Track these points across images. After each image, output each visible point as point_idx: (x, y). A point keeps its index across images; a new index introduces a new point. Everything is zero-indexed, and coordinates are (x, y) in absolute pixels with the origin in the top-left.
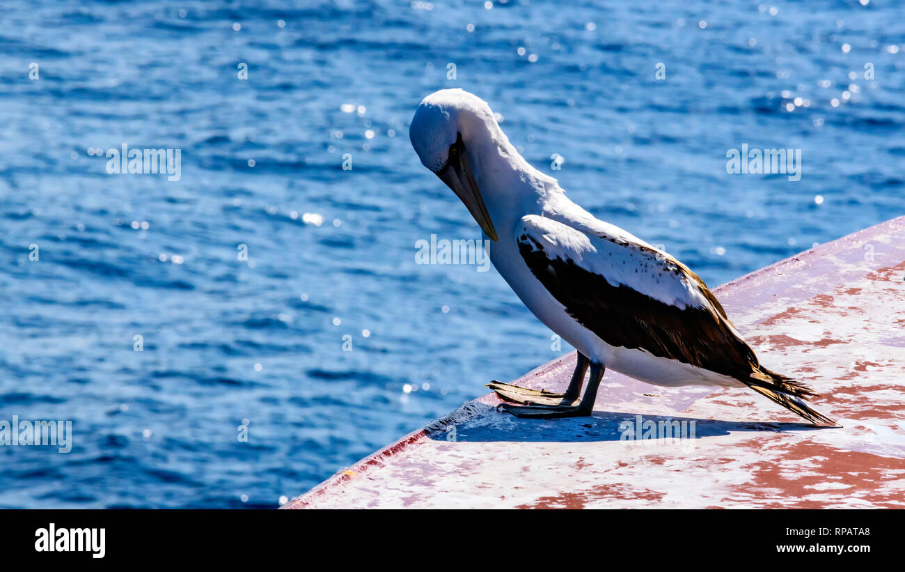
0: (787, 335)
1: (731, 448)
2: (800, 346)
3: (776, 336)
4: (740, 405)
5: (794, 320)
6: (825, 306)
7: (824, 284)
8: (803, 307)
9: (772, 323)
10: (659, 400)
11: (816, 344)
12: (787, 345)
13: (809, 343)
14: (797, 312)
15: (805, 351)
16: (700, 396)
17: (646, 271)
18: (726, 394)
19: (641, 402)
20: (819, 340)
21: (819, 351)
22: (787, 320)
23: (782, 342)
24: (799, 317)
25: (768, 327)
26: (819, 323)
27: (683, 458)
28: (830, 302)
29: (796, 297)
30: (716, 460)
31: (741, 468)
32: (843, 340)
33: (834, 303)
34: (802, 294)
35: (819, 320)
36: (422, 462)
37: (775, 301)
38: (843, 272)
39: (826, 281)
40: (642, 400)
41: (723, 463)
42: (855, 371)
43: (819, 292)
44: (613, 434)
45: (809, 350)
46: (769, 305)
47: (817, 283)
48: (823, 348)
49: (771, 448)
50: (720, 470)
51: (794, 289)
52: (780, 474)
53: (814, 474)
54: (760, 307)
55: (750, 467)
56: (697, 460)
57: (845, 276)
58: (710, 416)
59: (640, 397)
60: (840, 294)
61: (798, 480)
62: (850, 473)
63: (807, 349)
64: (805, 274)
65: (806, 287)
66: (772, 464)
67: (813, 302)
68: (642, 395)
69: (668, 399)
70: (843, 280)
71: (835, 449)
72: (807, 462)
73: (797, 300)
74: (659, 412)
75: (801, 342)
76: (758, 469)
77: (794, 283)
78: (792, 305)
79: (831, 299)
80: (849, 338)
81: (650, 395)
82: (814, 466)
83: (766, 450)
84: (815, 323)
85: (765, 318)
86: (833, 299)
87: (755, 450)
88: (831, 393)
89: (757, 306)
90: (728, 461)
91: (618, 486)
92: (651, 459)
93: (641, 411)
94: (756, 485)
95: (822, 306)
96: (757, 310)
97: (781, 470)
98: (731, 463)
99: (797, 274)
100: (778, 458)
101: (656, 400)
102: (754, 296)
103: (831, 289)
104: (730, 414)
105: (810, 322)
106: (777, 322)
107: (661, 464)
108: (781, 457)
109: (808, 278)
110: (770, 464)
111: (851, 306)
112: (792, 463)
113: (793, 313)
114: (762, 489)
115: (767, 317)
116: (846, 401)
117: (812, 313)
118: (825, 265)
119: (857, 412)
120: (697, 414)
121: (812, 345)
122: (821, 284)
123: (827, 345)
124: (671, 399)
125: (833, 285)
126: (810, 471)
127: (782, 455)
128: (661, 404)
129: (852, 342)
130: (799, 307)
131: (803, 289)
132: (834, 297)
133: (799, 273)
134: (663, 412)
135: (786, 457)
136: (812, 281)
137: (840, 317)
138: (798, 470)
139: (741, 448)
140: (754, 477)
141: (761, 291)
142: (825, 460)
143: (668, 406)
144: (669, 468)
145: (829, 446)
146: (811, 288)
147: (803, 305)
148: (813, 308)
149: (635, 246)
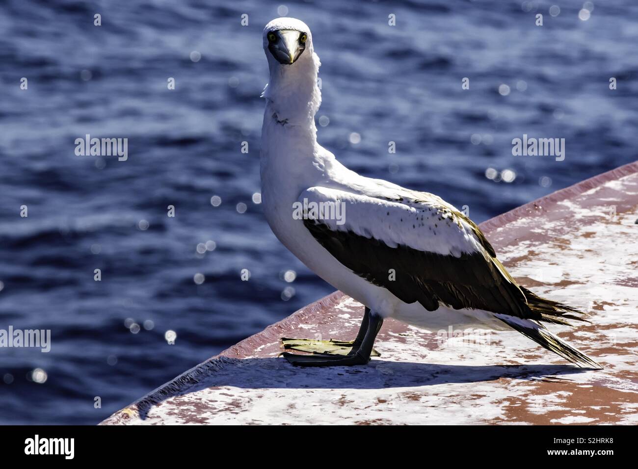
0: (528, 276)
2: (541, 287)
5: (534, 263)
6: (563, 249)
7: (562, 229)
8: (543, 250)
9: (514, 266)
10: (413, 340)
11: (557, 285)
12: (530, 286)
13: (549, 285)
14: (537, 255)
15: (546, 292)
17: (423, 225)
19: (397, 341)
20: (558, 281)
21: (559, 291)
22: (529, 263)
23: (526, 283)
24: (539, 260)
26: (558, 265)
27: (437, 395)
28: (567, 245)
29: (535, 241)
30: (468, 396)
31: (492, 403)
32: (580, 281)
33: (572, 246)
34: (543, 238)
35: (558, 262)
36: (195, 401)
37: (517, 244)
38: (578, 216)
39: (563, 226)
40: (397, 339)
41: (474, 399)
42: (593, 310)
43: (557, 235)
44: (372, 372)
45: (550, 291)
46: (511, 248)
47: (555, 227)
48: (563, 288)
49: (518, 384)
50: (472, 405)
51: (534, 233)
52: (528, 409)
53: (560, 408)
54: (504, 251)
55: (500, 402)
56: (451, 396)
57: (580, 221)
58: (461, 355)
59: (395, 337)
60: (576, 237)
61: (545, 414)
62: (593, 407)
63: (548, 289)
64: (543, 220)
65: (544, 231)
66: (521, 399)
67: (552, 246)
68: (397, 335)
69: (422, 338)
70: (579, 224)
71: (578, 384)
72: (552, 397)
73: (537, 243)
74: (413, 351)
75: (543, 283)
76: (507, 403)
77: (533, 228)
78: (533, 249)
79: (568, 242)
80: (586, 279)
81: (404, 335)
82: (558, 400)
83: (514, 386)
84: (555, 265)
85: (507, 260)
86: (570, 242)
87: (504, 386)
88: (572, 331)
89: (500, 250)
90: (480, 397)
91: (378, 422)
92: (408, 396)
93: (396, 350)
94: (506, 419)
95: (560, 249)
96: (501, 253)
97: (529, 405)
98: (482, 398)
99: (536, 219)
100: (526, 393)
101: (410, 339)
102: (497, 240)
103: (568, 233)
104: (479, 352)
105: (550, 264)
106: (519, 264)
107: (417, 400)
108: (528, 392)
109: (546, 223)
110: (519, 399)
111: (588, 248)
112: (539, 399)
113: (534, 256)
114: (512, 422)
115: (509, 260)
116: (586, 339)
117: (551, 256)
118: (562, 210)
119: (596, 349)
120: (448, 352)
121: (553, 286)
122: (558, 228)
123: (566, 286)
124: (424, 338)
125: (570, 229)
126: (556, 405)
127: (529, 391)
128: (415, 343)
129: (589, 284)
130: (540, 250)
131: (543, 234)
132: (571, 240)
133: (538, 218)
134: (417, 351)
135: (533, 392)
136: (549, 225)
137: (577, 259)
138: (545, 405)
139: (491, 384)
140: (504, 412)
141: (504, 235)
142: (569, 395)
143: (422, 345)
144: (424, 404)
145: (573, 382)
146: (550, 232)
147: (543, 248)
148: (552, 251)
149: (409, 200)
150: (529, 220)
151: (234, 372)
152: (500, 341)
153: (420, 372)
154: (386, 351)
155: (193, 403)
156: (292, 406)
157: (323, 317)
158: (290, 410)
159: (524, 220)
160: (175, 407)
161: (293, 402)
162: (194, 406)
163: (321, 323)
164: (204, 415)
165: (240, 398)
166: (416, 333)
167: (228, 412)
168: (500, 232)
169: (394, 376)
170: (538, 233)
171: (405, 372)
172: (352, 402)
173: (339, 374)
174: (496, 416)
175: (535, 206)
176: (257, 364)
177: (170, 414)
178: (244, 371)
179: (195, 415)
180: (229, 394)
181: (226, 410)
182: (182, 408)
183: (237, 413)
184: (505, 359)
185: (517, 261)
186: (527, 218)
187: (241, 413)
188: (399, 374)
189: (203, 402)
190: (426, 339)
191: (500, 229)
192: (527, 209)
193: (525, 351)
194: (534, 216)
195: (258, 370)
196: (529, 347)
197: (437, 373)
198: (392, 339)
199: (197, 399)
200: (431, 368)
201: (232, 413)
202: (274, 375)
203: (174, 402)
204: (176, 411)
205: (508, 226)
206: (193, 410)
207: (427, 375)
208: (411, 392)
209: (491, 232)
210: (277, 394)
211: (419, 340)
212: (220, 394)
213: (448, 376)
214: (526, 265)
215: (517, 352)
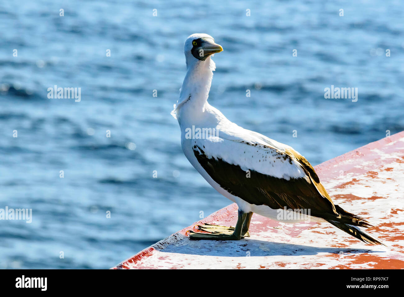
0: (352, 194)
1: (323, 258)
2: (360, 200)
3: (346, 195)
4: (327, 233)
5: (356, 185)
6: (373, 178)
7: (373, 166)
8: (361, 178)
9: (344, 187)
10: (282, 231)
11: (369, 199)
12: (353, 200)
13: (365, 199)
14: (358, 181)
15: (363, 203)
16: (305, 228)
17: (266, 160)
18: (319, 227)
20: (370, 197)
21: (371, 203)
22: (352, 186)
23: (351, 198)
24: (359, 184)
25: (342, 189)
26: (370, 187)
27: (296, 263)
28: (376, 176)
29: (357, 173)
30: (315, 264)
32: (384, 197)
33: (379, 176)
34: (360, 171)
35: (370, 185)
36: (150, 266)
37: (346, 175)
38: (383, 158)
39: (374, 164)
40: (272, 231)
41: (318, 266)
42: (391, 214)
43: (370, 170)
44: (257, 250)
45: (365, 202)
46: (342, 177)
47: (368, 165)
48: (372, 201)
49: (345, 257)
51: (356, 168)
54: (337, 178)
55: (334, 268)
56: (304, 264)
57: (384, 161)
58: (310, 240)
59: (271, 229)
60: (382, 171)
64: (362, 160)
65: (362, 167)
66: (346, 266)
67: (366, 176)
68: (272, 228)
69: (287, 230)
70: (383, 163)
71: (382, 258)
72: (365, 265)
73: (358, 174)
74: (282, 237)
75: (361, 198)
76: (338, 269)
77: (355, 165)
78: (355, 177)
79: (377, 174)
80: (387, 196)
81: (277, 228)
82: (369, 267)
83: (342, 259)
84: (368, 187)
85: (340, 184)
86: (378, 174)
87: (336, 258)
88: (378, 226)
89: (335, 178)
90: (321, 264)
92: (278, 264)
93: (272, 237)
95: (372, 178)
96: (335, 180)
98: (323, 266)
99: (357, 160)
100: (349, 263)
101: (280, 231)
102: (333, 172)
103: (377, 168)
104: (322, 238)
105: (366, 187)
106: (347, 187)
107: (284, 267)
108: (351, 262)
109: (364, 162)
111: (388, 178)
112: (357, 266)
113: (355, 182)
115: (341, 184)
116: (386, 231)
117: (366, 182)
118: (373, 155)
119: (393, 237)
120: (303, 238)
121: (367, 200)
122: (370, 165)
123: (375, 200)
124: (288, 230)
125: (378, 166)
128: (283, 233)
129: (389, 198)
130: (359, 178)
131: (361, 168)
132: (378, 173)
133: (358, 159)
134: (284, 238)
135: (354, 262)
136: (366, 163)
137: (382, 184)
139: (328, 257)
141: (338, 169)
142: (376, 264)
143: (287, 234)
144: (288, 269)
145: (378, 256)
146: (365, 168)
147: (361, 177)
148: (367, 179)
149: (261, 145)
150: (353, 161)
151: (173, 249)
152: (334, 232)
153: (286, 250)
154: (265, 237)
157: (228, 217)
159: (350, 160)
163: (226, 221)
165: (177, 265)
166: (284, 227)
168: (336, 167)
169: (270, 252)
170: (358, 168)
171: (277, 250)
173: (237, 251)
175: (357, 152)
176: (188, 245)
178: (180, 249)
180: (171, 262)
184: (337, 242)
185: (346, 185)
186: (352, 159)
188: (273, 251)
189: (155, 267)
190: (290, 230)
191: (335, 166)
192: (352, 154)
194: (356, 158)
195: (188, 249)
197: (296, 251)
198: (269, 231)
199: (151, 265)
200: (293, 248)
202: (198, 251)
205: (340, 163)
207: (290, 252)
208: (280, 262)
209: (330, 167)
210: (200, 262)
211: (286, 231)
212: (165, 262)
213: (303, 252)
214: (351, 187)
215: (345, 238)
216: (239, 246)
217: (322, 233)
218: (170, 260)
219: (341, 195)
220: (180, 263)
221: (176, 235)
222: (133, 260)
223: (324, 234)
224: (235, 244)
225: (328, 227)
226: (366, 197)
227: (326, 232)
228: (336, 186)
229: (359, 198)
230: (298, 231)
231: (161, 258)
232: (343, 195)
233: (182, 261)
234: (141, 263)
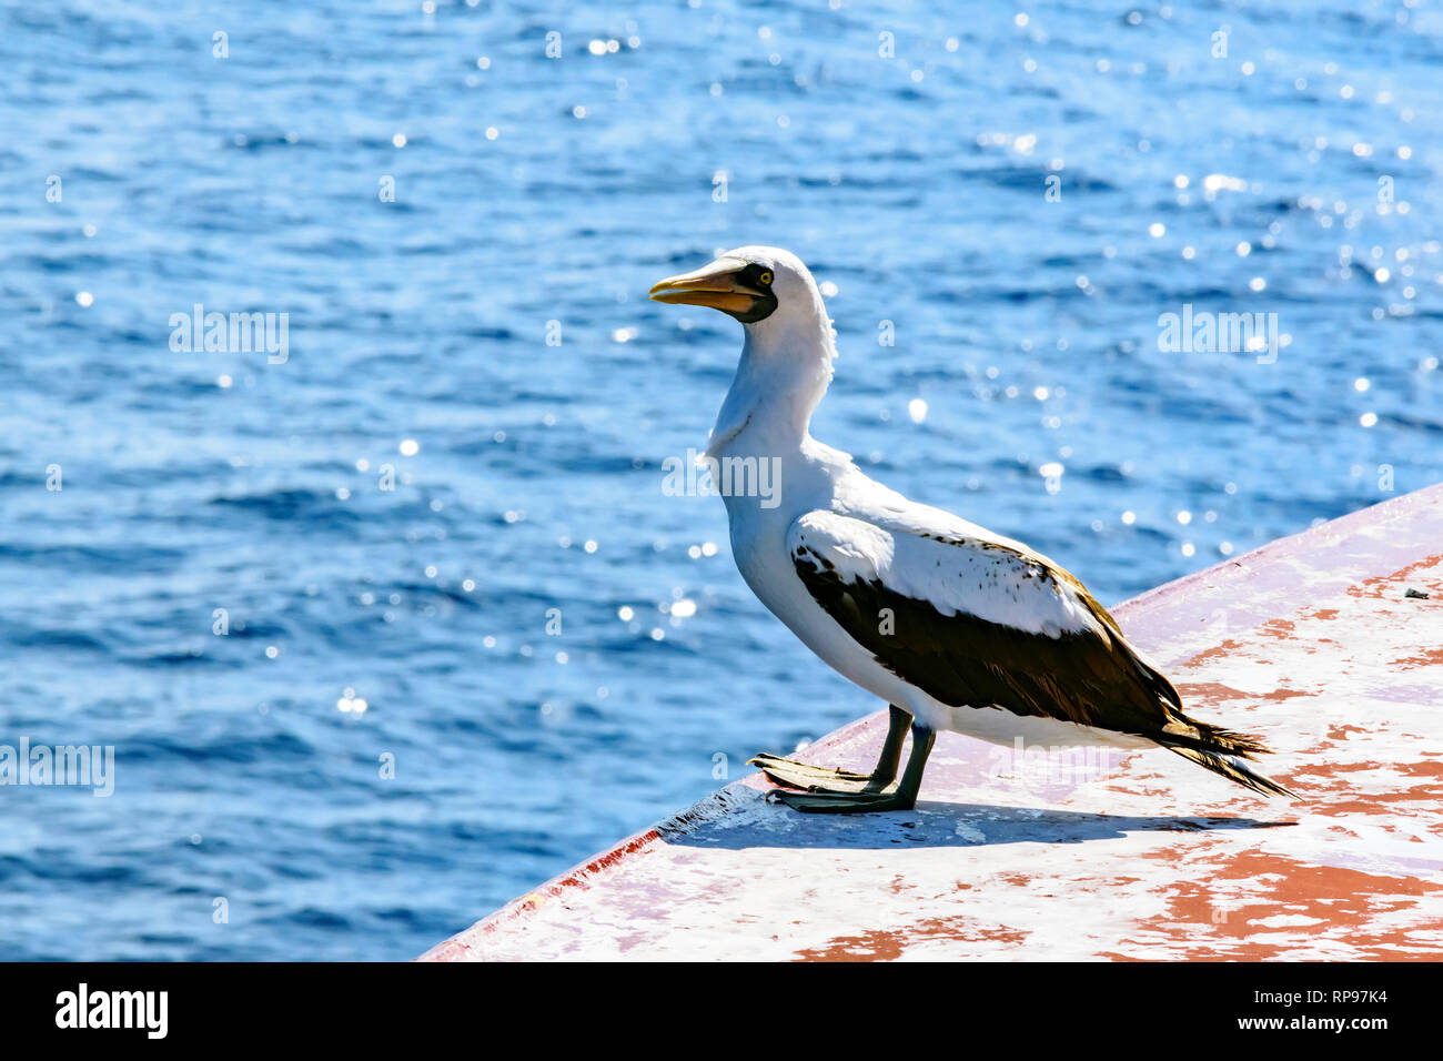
0: (1221, 682)
1: (1133, 861)
2: (1242, 700)
3: (1205, 685)
4: (1147, 793)
5: (1232, 659)
6: (1282, 638)
7: (1281, 603)
8: (1248, 639)
9: (1198, 665)
10: (1019, 785)
11: (1268, 696)
12: (1225, 698)
13: (1256, 696)
14: (1238, 646)
15: (1250, 709)
17: (996, 584)
18: (1126, 775)
19: (994, 787)
20: (1272, 691)
21: (1271, 708)
22: (1222, 660)
23: (1216, 693)
24: (1240, 655)
25: (1192, 670)
26: (1271, 664)
27: (1057, 877)
28: (1289, 632)
29: (1237, 623)
30: (1110, 879)
31: (1149, 891)
32: (1309, 691)
33: (1296, 633)
34: (1246, 619)
35: (1272, 660)
36: (648, 882)
37: (1204, 629)
38: (1309, 583)
39: (1283, 598)
41: (1121, 884)
42: (1328, 740)
43: (1273, 614)
44: (949, 838)
45: (1255, 707)
46: (1194, 634)
47: (1268, 601)
48: (1277, 703)
49: (1196, 861)
50: (1116, 894)
51: (1233, 610)
52: (1210, 901)
53: (1264, 901)
54: (1180, 639)
55: (1163, 890)
56: (1080, 880)
57: (1312, 590)
58: (1100, 811)
59: (990, 781)
60: (1305, 618)
61: (1239, 911)
62: (1320, 900)
63: (1253, 704)
64: (1250, 588)
65: (1251, 607)
66: (1199, 886)
67: (1262, 632)
70: (1310, 596)
71: (1298, 862)
72: (1252, 882)
73: (1238, 627)
75: (1244, 693)
76: (1175, 892)
77: (1232, 602)
78: (1229, 636)
79: (1291, 626)
80: (1320, 688)
82: (1263, 889)
83: (1188, 864)
84: (1266, 664)
85: (1186, 655)
86: (1294, 626)
87: (1171, 863)
88: (1290, 774)
89: (1174, 637)
90: (1129, 880)
91: (956, 920)
92: (1008, 878)
94: (1172, 918)
95: (1276, 637)
96: (1174, 643)
97: (1212, 896)
98: (1132, 884)
99: (1238, 587)
100: (1207, 876)
101: (1015, 785)
102: (1169, 621)
103: (1292, 610)
104: (1132, 806)
105: (1259, 662)
106: (1206, 662)
107: (1024, 885)
108: (1212, 875)
109: (1256, 594)
110: (1194, 885)
111: (1323, 638)
112: (1229, 885)
113: (1231, 648)
114: (1182, 924)
115: (1190, 655)
116: (1314, 787)
117: (1262, 648)
118: (1282, 574)
119: (1331, 804)
121: (1262, 699)
122: (1275, 602)
123: (1284, 699)
125: (1295, 604)
126: (1257, 896)
127: (1213, 872)
128: (1023, 791)
129: (1323, 695)
130: (1241, 639)
131: (1247, 611)
132: (1296, 623)
133: (1241, 584)
135: (1220, 875)
136: (1260, 597)
137: (1305, 655)
138: (1239, 896)
139: (1150, 860)
140: (1169, 906)
141: (1181, 613)
142: (1281, 880)
143: (1038, 795)
144: (1036, 893)
145: (1287, 857)
146: (1260, 610)
147: (1248, 636)
148: (1264, 640)
149: (976, 543)
150: (1226, 589)
151: (714, 835)
152: (1168, 790)
155: (644, 886)
156: (810, 893)
158: (808, 900)
159: (1217, 588)
160: (613, 891)
161: (813, 887)
162: (647, 891)
163: (865, 756)
164: (662, 906)
165: (724, 879)
167: (703, 902)
168: (1176, 607)
170: (1242, 610)
172: (914, 887)
173: (893, 841)
174: (1157, 913)
175: (1238, 564)
177: (605, 903)
179: (645, 906)
180: (706, 871)
181: (701, 897)
182: (626, 893)
183: (717, 903)
184: (1175, 819)
185: (1203, 657)
186: (1222, 584)
187: (725, 903)
189: (662, 885)
191: (1175, 603)
193: (1209, 806)
194: (1234, 581)
196: (1217, 800)
198: (985, 785)
199: (651, 879)
201: (710, 903)
203: (613, 883)
204: (615, 899)
205: (1189, 597)
206: (642, 897)
208: (1013, 873)
210: (787, 872)
212: (692, 871)
214: (1218, 663)
215: (1197, 808)
216: (902, 828)
217: (1132, 792)
218: (706, 864)
219: (1189, 686)
220: (733, 873)
221: (724, 796)
222: (599, 865)
223: (1138, 794)
224: (891, 821)
225: (1150, 776)
226: (1261, 692)
227: (1143, 789)
228: (1176, 661)
229: (1239, 695)
230: (1066, 786)
231: (680, 860)
232: (1195, 686)
233: (738, 868)
234: (622, 873)
